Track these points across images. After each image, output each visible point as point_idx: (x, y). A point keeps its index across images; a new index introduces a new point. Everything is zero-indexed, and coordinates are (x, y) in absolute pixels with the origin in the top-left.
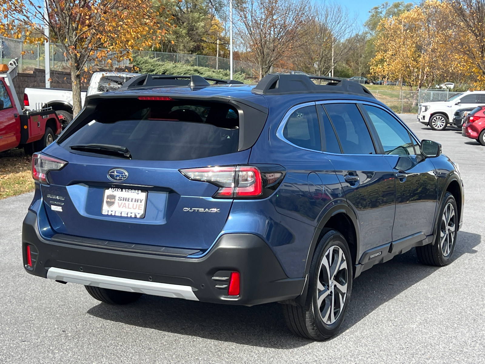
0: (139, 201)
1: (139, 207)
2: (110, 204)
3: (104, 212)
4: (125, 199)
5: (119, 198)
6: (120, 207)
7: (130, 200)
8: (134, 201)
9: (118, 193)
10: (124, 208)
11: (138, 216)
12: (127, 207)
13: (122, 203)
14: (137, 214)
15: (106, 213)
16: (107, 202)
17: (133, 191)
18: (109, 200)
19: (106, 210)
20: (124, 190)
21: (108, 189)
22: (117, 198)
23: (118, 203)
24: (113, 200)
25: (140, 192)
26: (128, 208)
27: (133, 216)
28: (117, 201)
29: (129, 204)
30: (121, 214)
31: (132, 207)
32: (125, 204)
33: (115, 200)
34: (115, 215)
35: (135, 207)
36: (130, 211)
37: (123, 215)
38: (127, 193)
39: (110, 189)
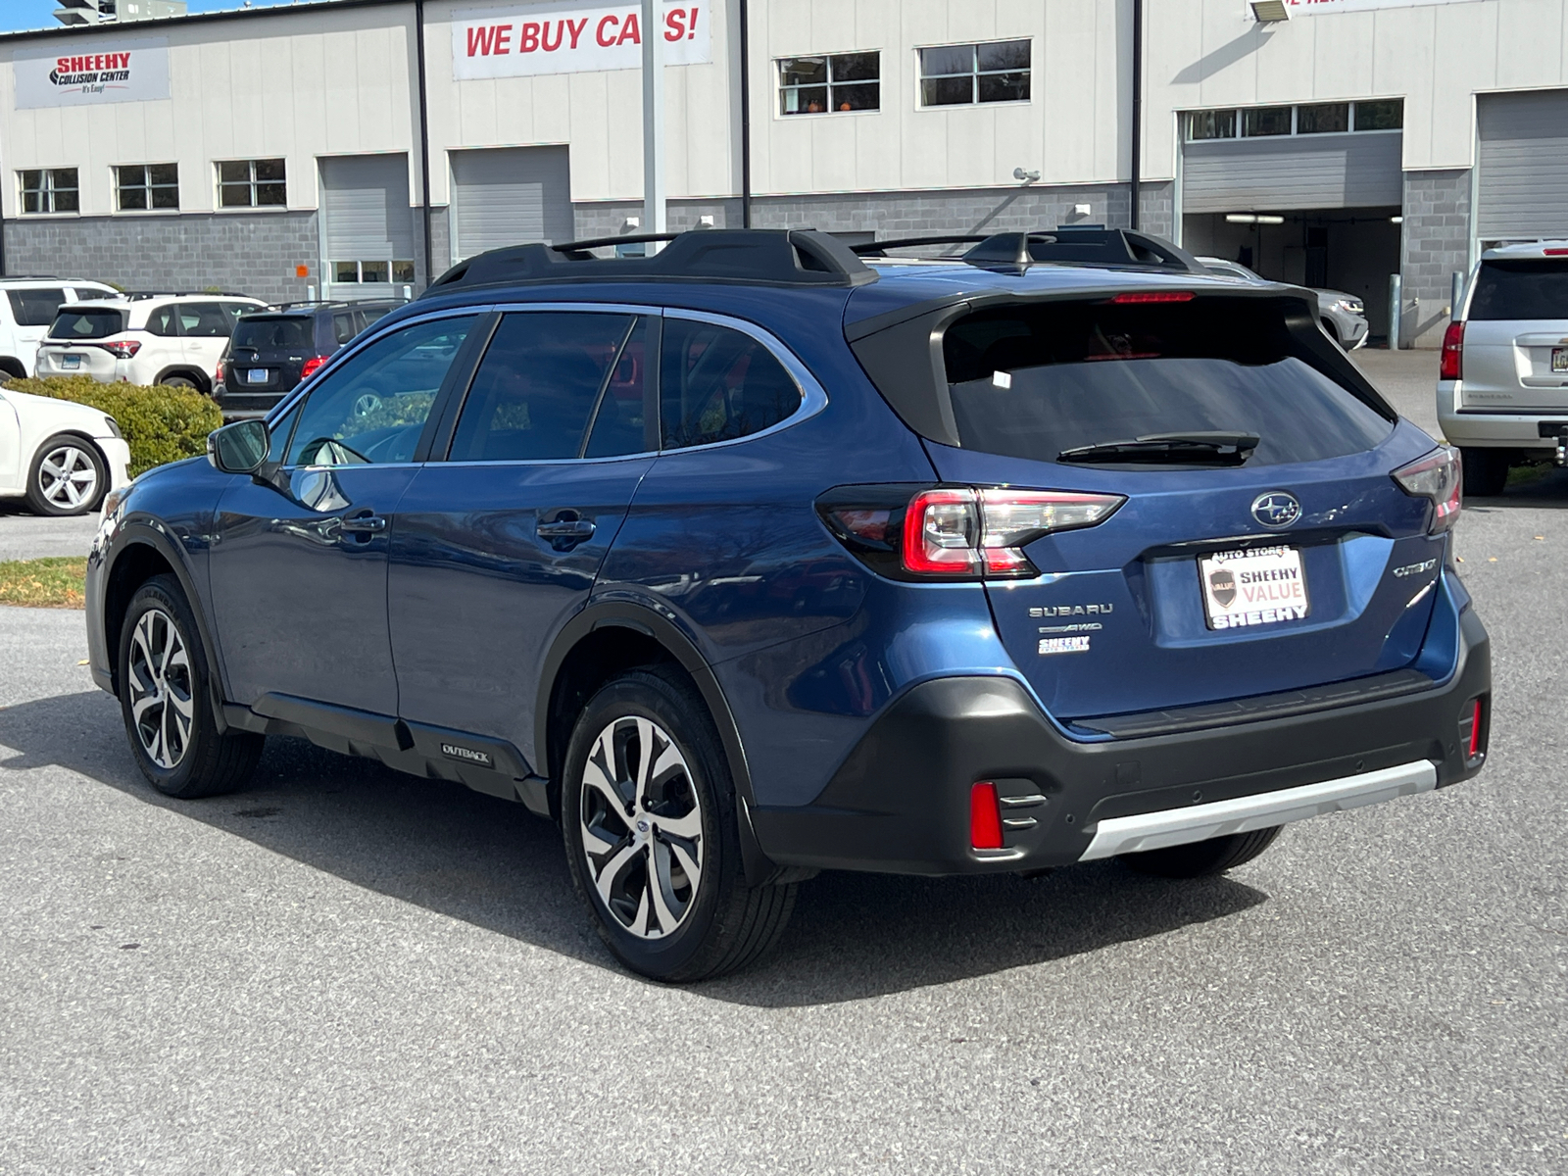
0: (1290, 574)
1: (1295, 590)
2: (1227, 596)
3: (1219, 624)
4: (1257, 577)
5: (1242, 576)
6: (1250, 600)
7: (1270, 577)
8: (1278, 576)
9: (1236, 564)
10: (1262, 599)
11: (1301, 615)
12: (1268, 595)
13: (1253, 589)
14: (1297, 610)
15: (1225, 625)
16: (1216, 594)
17: (1271, 550)
18: (1219, 587)
19: (1221, 615)
20: (1250, 553)
21: (1210, 558)
22: (1237, 579)
23: (1245, 590)
24: (1228, 586)
25: (1286, 549)
26: (1272, 598)
27: (1290, 617)
28: (1239, 586)
29: (1270, 587)
30: (1261, 618)
31: (1279, 595)
32: (1261, 588)
33: (1234, 585)
34: (1248, 625)
35: (1285, 593)
36: (1279, 604)
37: (1266, 620)
38: (1258, 558)
39: (1215, 557)
